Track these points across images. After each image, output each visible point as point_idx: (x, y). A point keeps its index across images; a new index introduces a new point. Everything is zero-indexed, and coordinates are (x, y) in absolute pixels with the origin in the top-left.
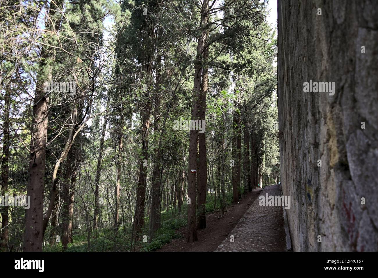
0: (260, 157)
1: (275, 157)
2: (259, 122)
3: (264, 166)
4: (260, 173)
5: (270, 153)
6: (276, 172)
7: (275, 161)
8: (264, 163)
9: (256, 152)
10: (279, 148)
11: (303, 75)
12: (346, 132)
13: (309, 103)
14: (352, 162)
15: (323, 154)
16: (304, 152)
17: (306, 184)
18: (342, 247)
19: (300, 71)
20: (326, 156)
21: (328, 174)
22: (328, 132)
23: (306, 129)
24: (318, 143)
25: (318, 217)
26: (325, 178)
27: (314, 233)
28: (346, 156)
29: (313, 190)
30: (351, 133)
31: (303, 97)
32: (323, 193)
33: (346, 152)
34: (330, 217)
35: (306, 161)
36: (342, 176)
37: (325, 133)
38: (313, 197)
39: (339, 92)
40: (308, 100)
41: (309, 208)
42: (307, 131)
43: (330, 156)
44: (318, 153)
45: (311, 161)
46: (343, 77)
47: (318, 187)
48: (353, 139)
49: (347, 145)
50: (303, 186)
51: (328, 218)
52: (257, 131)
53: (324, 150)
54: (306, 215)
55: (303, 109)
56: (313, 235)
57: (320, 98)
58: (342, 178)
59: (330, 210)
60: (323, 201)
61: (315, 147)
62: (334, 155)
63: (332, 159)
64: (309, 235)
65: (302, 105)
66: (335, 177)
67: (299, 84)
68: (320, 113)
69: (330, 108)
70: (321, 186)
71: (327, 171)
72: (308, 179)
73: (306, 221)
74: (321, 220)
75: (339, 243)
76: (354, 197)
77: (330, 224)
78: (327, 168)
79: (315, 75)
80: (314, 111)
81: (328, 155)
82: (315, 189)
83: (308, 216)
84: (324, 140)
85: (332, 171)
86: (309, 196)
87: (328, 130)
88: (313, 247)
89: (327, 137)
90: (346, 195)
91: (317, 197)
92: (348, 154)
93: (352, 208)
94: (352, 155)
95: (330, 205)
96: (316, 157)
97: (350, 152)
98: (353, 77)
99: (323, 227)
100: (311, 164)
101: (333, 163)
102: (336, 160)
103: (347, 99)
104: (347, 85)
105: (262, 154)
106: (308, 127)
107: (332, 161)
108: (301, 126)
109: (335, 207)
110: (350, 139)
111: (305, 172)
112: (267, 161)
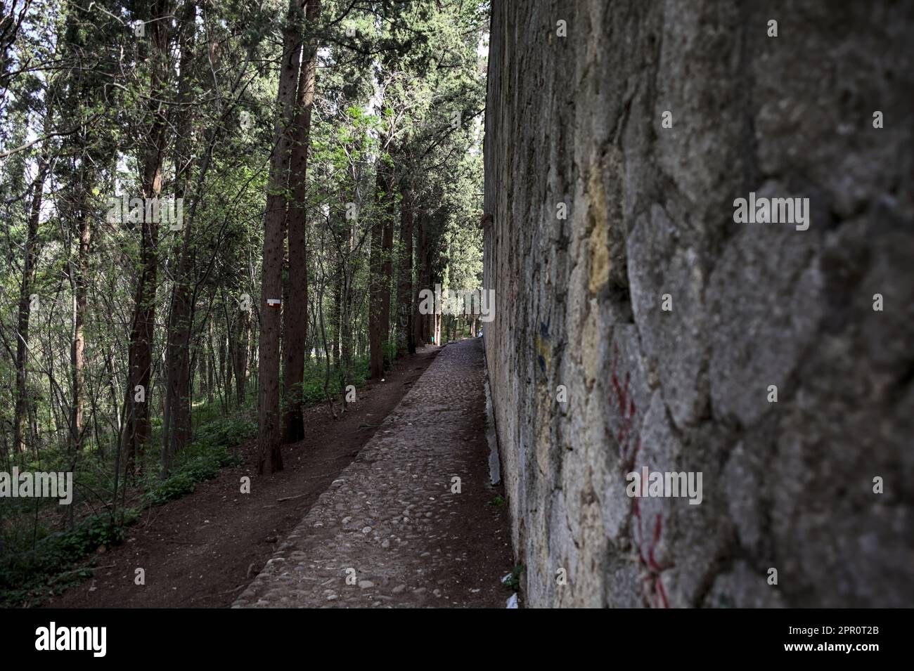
0: (436, 274)
1: (473, 273)
2: (438, 189)
5: (460, 264)
7: (472, 283)
8: (445, 286)
9: (429, 260)
10: (482, 254)
11: (544, 77)
12: (627, 211)
13: (553, 144)
14: (637, 279)
15: (576, 264)
16: (536, 260)
17: (536, 333)
18: (604, 473)
19: (537, 67)
20: (583, 268)
21: (584, 310)
22: (589, 213)
23: (542, 207)
24: (568, 238)
25: (558, 410)
26: (578, 320)
27: (548, 445)
28: (625, 267)
29: (551, 348)
30: (639, 213)
31: (540, 129)
32: (571, 354)
33: (625, 259)
34: (583, 407)
35: (538, 280)
36: (615, 314)
37: (585, 214)
38: (550, 363)
39: (620, 115)
40: (552, 136)
41: (540, 390)
42: (545, 209)
43: (592, 268)
44: (565, 262)
45: (549, 282)
46: (632, 80)
47: (562, 340)
48: (642, 227)
49: (629, 242)
50: (530, 339)
51: (578, 410)
52: (431, 212)
53: (578, 256)
54: (534, 405)
55: (540, 159)
56: (547, 449)
57: (577, 132)
58: (613, 318)
59: (585, 392)
60: (572, 373)
61: (561, 249)
62: (601, 267)
63: (595, 275)
64: (538, 451)
65: (537, 150)
66: (600, 316)
67: (534, 98)
68: (576, 168)
69: (597, 154)
70: (567, 338)
71: (583, 302)
72: (542, 324)
73: (534, 419)
74: (564, 415)
75: (598, 464)
76: (637, 360)
77: (583, 424)
78: (584, 297)
79: (571, 77)
80: (564, 163)
81: (587, 267)
82: (556, 346)
83: (537, 407)
84: (579, 232)
85: (594, 302)
86: (542, 362)
87: (590, 206)
88: (545, 475)
89: (586, 224)
90: (619, 357)
91: (559, 362)
92: (631, 263)
93: (630, 386)
94: (638, 264)
95: (585, 380)
96: (561, 270)
97: (635, 258)
98: (653, 79)
99: (568, 431)
100: (549, 289)
101: (597, 284)
102: (603, 278)
103: (637, 132)
104: (638, 99)
105: (441, 267)
106: (548, 201)
107: (594, 279)
108: (533, 200)
109: (595, 385)
110: (637, 227)
111: (535, 308)
112: (452, 283)
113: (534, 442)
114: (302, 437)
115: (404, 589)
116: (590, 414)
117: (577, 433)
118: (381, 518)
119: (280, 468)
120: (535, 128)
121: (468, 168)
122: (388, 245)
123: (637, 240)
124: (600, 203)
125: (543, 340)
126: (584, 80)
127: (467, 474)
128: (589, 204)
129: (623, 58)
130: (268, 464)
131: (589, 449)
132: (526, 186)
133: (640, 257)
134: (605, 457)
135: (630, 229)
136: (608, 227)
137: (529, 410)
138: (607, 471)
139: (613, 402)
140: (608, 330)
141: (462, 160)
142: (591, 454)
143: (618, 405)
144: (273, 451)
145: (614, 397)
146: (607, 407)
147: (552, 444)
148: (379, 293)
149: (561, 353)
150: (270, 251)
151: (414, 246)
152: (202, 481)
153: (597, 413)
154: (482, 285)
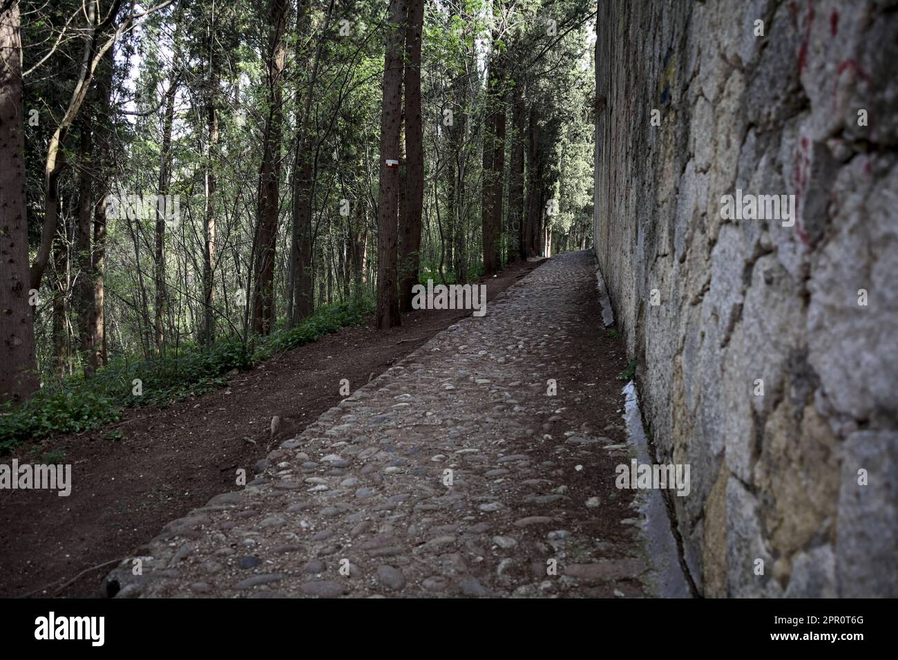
0: (547, 188)
1: (582, 187)
2: (548, 98)
3: (557, 209)
4: (546, 225)
5: (571, 179)
6: (585, 227)
7: (582, 199)
8: (556, 201)
9: (540, 173)
10: (592, 170)
52: (542, 123)
105: (552, 180)
112: (563, 199)
118: (497, 346)
119: (399, 324)
121: (579, 77)
130: (386, 318)
141: (574, 68)
144: (391, 307)
150: (388, 114)
151: (526, 161)
152: (325, 334)
154: (593, 200)
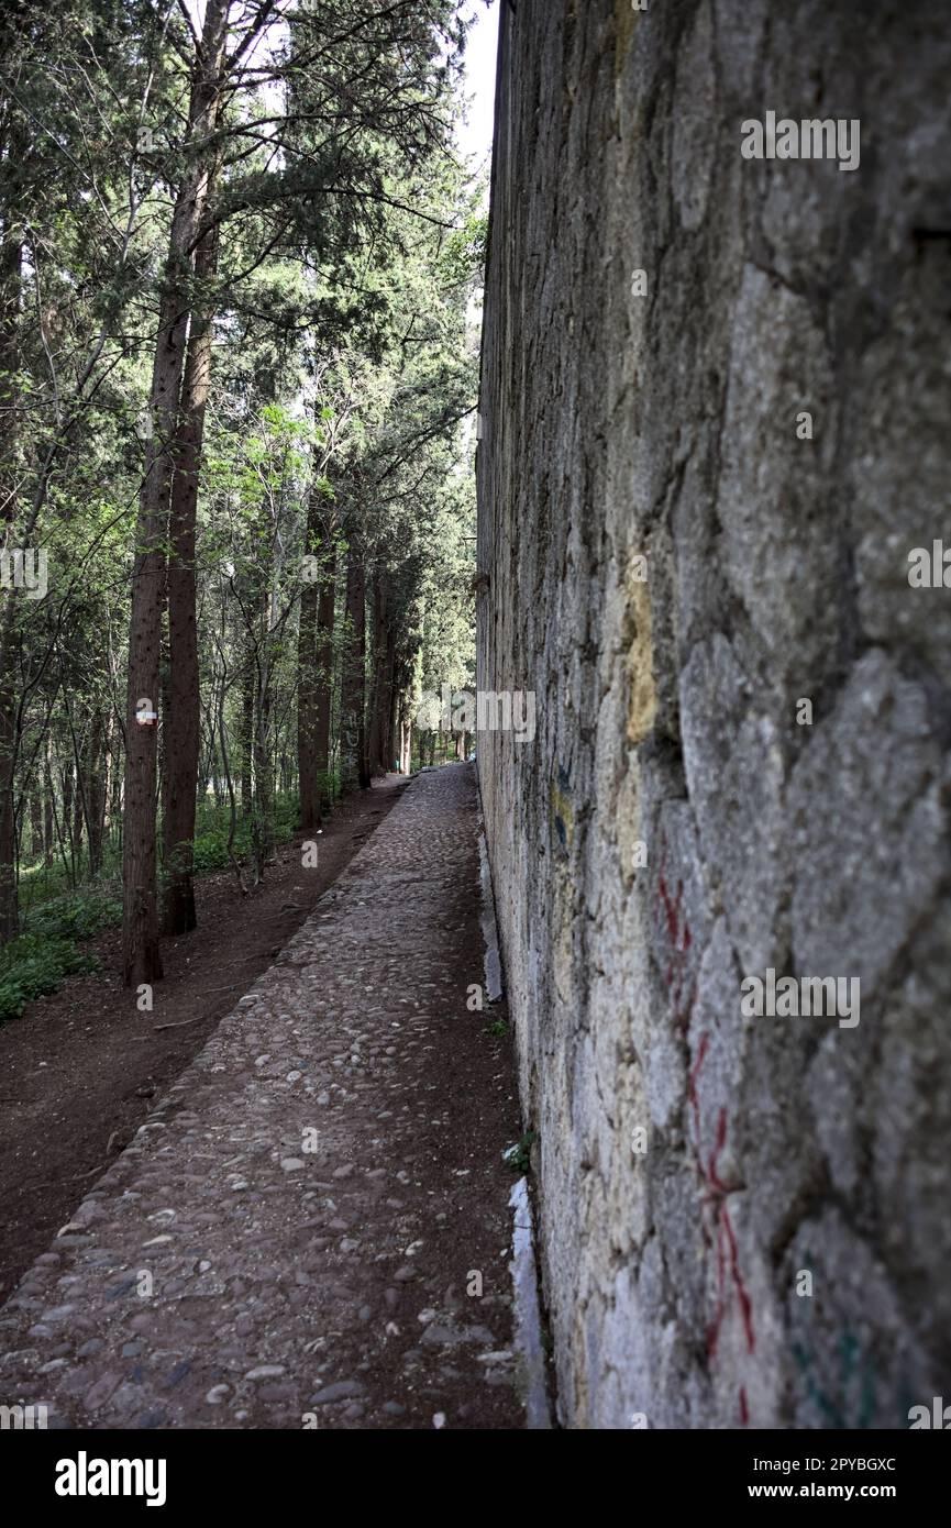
0: (403, 663)
1: (458, 659)
2: (405, 531)
3: (419, 693)
4: (402, 719)
5: (440, 646)
7: (458, 678)
8: (417, 682)
9: (391, 640)
10: (474, 631)
11: (562, 382)
12: (680, 633)
13: (576, 493)
14: (693, 742)
15: (608, 689)
16: (552, 666)
17: (552, 780)
18: (647, 1024)
19: (553, 363)
20: (618, 700)
21: (620, 763)
22: (627, 616)
23: (560, 585)
24: (597, 646)
25: (584, 908)
26: (612, 777)
27: (569, 958)
28: (676, 717)
29: (574, 810)
30: (697, 641)
31: (557, 463)
32: (602, 826)
33: (677, 704)
34: (619, 914)
35: (555, 698)
36: (663, 783)
37: (620, 618)
38: (572, 832)
39: (670, 481)
40: (574, 479)
41: (558, 870)
42: (564, 592)
43: (631, 702)
44: (593, 682)
45: (571, 705)
46: (686, 431)
47: (589, 801)
48: (701, 663)
49: (682, 681)
50: (543, 786)
51: (612, 916)
52: (394, 566)
53: (611, 678)
54: (550, 891)
55: (557, 510)
56: (568, 965)
57: (610, 486)
58: (661, 789)
59: (621, 891)
60: (602, 857)
61: (587, 658)
62: (644, 704)
63: (635, 715)
64: (555, 963)
65: (553, 494)
66: (642, 784)
67: (547, 411)
68: (607, 541)
69: (638, 530)
70: (596, 801)
71: (619, 751)
72: (561, 767)
73: (550, 912)
74: (592, 918)
75: (640, 1008)
76: (692, 865)
77: (619, 940)
78: (619, 745)
79: (602, 394)
80: (591, 528)
81: (623, 699)
82: (581, 808)
83: (553, 895)
84: (613, 642)
85: (633, 755)
86: (561, 828)
87: (628, 606)
88: (565, 1003)
89: (623, 632)
90: (669, 852)
91: (584, 835)
92: (684, 714)
93: (683, 903)
94: (694, 719)
95: (621, 873)
96: (587, 693)
97: (690, 708)
98: (716, 441)
99: (598, 944)
100: (571, 716)
101: (638, 730)
102: (647, 723)
103: (693, 516)
104: (693, 465)
105: (411, 651)
106: (569, 580)
107: (634, 720)
108: (547, 570)
109: (635, 884)
110: (693, 661)
111: (551, 740)
112: (428, 677)
113: (551, 948)
114: (192, 925)
115: (352, 1172)
116: (629, 928)
117: (610, 951)
118: (317, 1056)
120: (550, 460)
121: (451, 497)
122: (326, 620)
123: (693, 680)
124: (643, 606)
125: (561, 792)
126: (620, 408)
127: (451, 984)
128: (626, 602)
129: (674, 394)
130: (139, 970)
131: (628, 981)
132: (537, 545)
133: (697, 708)
134: (649, 1000)
135: (684, 662)
136: (653, 647)
137: (543, 897)
138: (651, 1022)
139: (660, 921)
140: (653, 806)
141: (442, 484)
142: (630, 989)
143: (666, 927)
144: (147, 950)
145: (662, 913)
146: (652, 925)
147: (575, 959)
148: (314, 696)
149: (587, 821)
150: (139, 637)
151: (368, 619)
152: (36, 998)
153: (638, 930)
154: (474, 679)
